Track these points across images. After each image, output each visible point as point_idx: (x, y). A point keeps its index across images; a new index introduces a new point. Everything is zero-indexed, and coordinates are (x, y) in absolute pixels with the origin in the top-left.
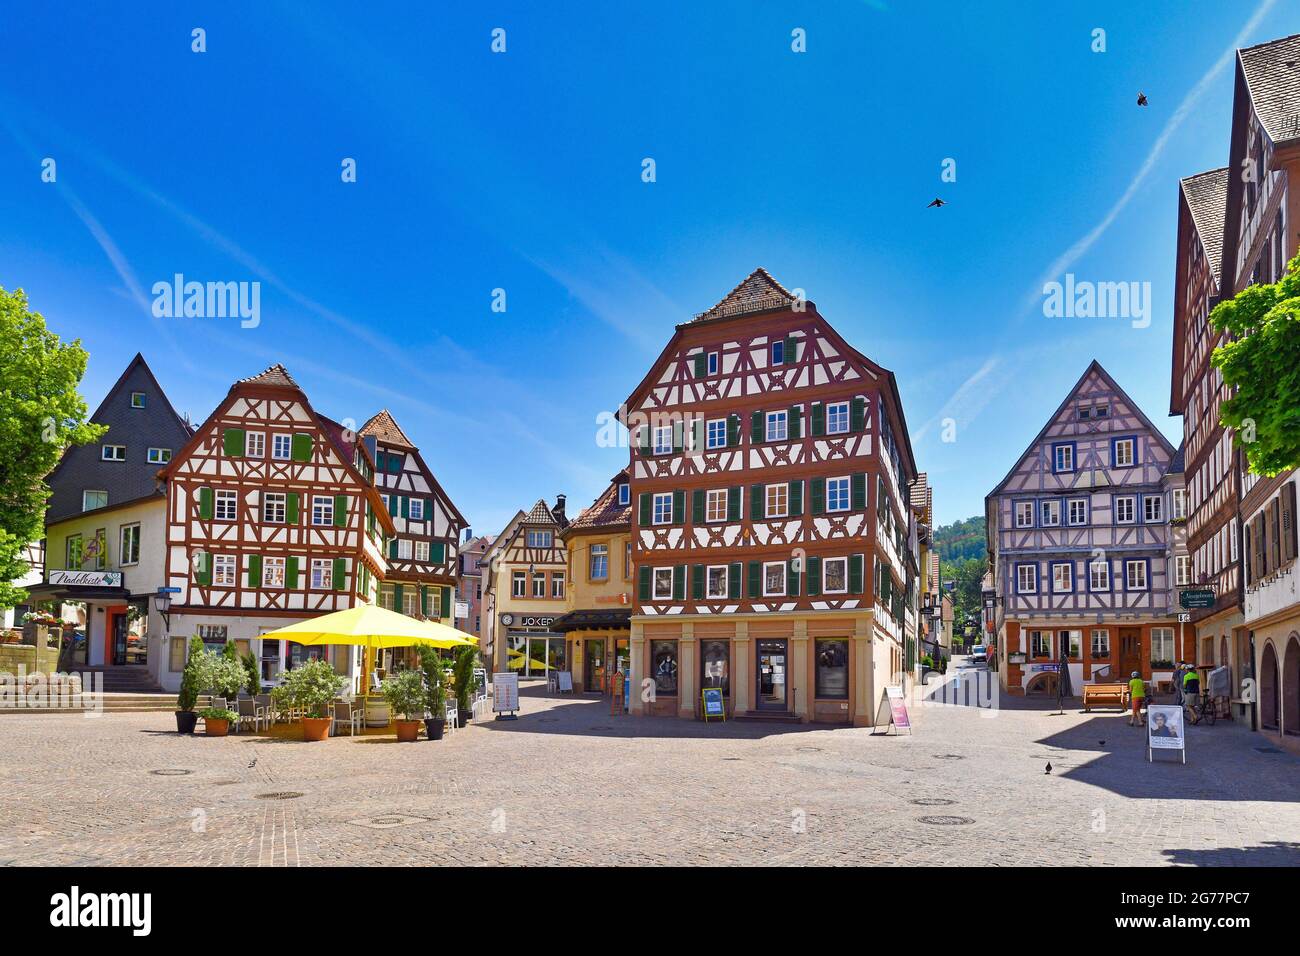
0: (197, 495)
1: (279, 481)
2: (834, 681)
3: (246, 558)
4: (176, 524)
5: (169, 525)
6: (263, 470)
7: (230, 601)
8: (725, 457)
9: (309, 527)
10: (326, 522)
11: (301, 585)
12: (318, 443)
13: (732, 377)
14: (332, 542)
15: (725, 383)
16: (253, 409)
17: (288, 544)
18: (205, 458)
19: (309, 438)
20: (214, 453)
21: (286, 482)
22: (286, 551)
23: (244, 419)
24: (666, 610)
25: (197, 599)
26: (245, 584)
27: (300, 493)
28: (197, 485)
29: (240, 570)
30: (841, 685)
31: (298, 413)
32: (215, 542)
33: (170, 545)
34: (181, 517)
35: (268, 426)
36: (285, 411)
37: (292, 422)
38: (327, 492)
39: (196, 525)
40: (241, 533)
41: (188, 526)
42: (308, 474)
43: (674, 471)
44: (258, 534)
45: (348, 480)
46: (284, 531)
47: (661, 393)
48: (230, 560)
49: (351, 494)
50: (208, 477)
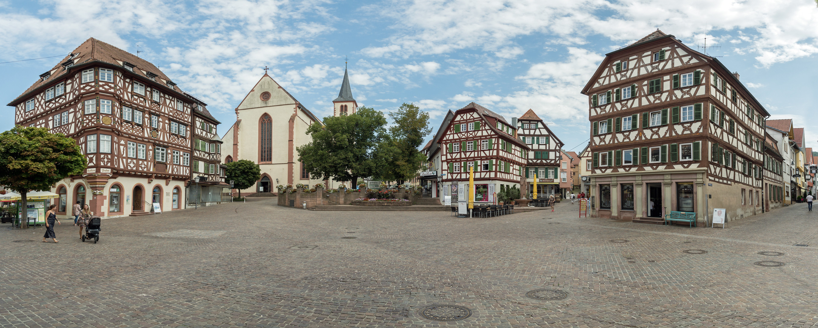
0: (448, 146)
1: (471, 137)
2: (687, 204)
3: (462, 163)
4: (443, 155)
5: (442, 156)
6: (466, 135)
7: (458, 177)
8: (630, 102)
9: (481, 151)
10: (486, 148)
11: (479, 170)
12: (482, 123)
13: (633, 69)
14: (488, 155)
15: (630, 72)
16: (462, 117)
17: (475, 157)
18: (450, 135)
19: (479, 122)
20: (452, 133)
21: (473, 138)
22: (474, 159)
23: (460, 121)
24: (605, 171)
25: (450, 177)
26: (462, 171)
27: (478, 140)
28: (449, 143)
29: (461, 167)
30: (690, 206)
31: (475, 115)
32: (454, 159)
33: (442, 161)
34: (445, 153)
35: (467, 122)
36: (472, 115)
37: (474, 118)
38: (486, 138)
39: (448, 155)
40: (461, 155)
41: (446, 155)
42: (479, 134)
43: (607, 111)
44: (465, 155)
45: (493, 133)
46: (473, 153)
47: (601, 81)
48: (458, 164)
49: (494, 138)
50: (451, 140)
